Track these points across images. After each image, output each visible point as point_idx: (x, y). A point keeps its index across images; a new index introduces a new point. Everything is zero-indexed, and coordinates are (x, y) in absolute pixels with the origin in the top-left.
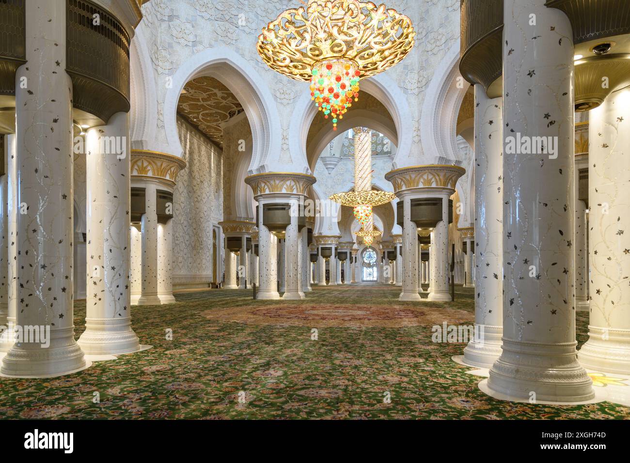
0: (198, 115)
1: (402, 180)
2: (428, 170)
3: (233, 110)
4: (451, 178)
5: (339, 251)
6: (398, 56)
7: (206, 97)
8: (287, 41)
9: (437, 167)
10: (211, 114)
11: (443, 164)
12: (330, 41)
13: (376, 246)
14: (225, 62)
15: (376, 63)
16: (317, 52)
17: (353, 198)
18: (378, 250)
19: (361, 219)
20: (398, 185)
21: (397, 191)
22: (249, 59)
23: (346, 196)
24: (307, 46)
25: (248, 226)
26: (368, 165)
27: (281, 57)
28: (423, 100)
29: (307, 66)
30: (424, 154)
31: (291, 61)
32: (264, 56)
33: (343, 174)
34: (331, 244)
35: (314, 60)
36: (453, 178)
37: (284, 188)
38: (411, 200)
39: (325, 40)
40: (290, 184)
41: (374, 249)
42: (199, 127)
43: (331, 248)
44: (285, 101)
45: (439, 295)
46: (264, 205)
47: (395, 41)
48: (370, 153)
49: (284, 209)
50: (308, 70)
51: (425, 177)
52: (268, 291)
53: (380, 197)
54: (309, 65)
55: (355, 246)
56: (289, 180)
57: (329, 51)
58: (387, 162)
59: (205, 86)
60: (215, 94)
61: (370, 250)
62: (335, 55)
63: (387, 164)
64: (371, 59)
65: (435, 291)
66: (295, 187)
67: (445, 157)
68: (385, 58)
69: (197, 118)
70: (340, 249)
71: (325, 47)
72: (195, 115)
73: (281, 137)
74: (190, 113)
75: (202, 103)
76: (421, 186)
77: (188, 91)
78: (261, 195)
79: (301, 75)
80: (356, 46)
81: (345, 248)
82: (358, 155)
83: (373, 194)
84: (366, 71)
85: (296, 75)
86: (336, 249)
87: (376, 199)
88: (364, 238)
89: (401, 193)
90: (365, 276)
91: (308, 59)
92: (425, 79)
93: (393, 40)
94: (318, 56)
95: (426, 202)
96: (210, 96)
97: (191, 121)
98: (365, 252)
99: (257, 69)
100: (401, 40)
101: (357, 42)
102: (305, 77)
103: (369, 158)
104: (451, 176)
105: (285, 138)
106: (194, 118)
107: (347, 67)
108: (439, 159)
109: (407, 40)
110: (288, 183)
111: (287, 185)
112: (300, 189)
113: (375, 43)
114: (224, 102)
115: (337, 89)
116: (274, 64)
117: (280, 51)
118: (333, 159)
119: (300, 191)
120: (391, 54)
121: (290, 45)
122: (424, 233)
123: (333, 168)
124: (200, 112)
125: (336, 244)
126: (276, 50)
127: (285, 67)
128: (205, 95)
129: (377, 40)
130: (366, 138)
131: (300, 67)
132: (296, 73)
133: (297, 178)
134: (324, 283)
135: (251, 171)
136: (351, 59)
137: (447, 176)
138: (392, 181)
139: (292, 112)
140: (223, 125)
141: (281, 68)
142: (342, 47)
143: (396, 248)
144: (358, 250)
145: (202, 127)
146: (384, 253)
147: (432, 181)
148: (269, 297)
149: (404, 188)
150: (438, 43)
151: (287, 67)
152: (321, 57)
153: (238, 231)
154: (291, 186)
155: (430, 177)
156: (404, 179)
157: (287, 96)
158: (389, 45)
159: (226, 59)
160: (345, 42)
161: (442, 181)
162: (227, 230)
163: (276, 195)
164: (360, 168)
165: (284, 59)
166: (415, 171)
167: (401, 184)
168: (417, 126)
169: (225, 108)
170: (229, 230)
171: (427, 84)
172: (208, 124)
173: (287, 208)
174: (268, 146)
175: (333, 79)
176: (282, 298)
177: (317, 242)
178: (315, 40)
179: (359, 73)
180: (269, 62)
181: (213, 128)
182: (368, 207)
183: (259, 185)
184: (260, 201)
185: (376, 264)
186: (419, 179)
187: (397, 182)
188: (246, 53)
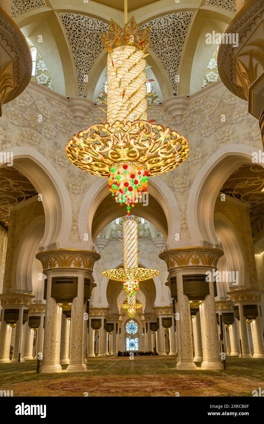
1: (174, 259)
2: (196, 251)
4: (214, 258)
5: (107, 322)
6: (176, 164)
8: (93, 146)
9: (202, 249)
11: (207, 247)
12: (127, 149)
13: (137, 318)
14: (28, 158)
15: (160, 167)
16: (116, 156)
17: (124, 274)
18: (139, 321)
19: (130, 292)
20: (171, 263)
21: (171, 268)
22: (48, 157)
23: (117, 272)
24: (109, 150)
25: (26, 298)
26: (135, 246)
27: (86, 156)
28: (187, 197)
29: (106, 165)
30: (191, 238)
31: (94, 161)
32: (71, 155)
33: (112, 253)
34: (100, 316)
35: (113, 161)
36: (216, 259)
37: (72, 263)
38: (183, 276)
39: (124, 148)
40: (78, 260)
41: (136, 321)
43: (101, 319)
44: (76, 191)
45: (212, 363)
46: (53, 279)
47: (176, 153)
48: (136, 237)
49: (72, 282)
50: (107, 169)
51: (194, 256)
52: (52, 363)
53: (146, 273)
54: (108, 164)
55: (120, 318)
56: (78, 256)
57: (126, 156)
58: (148, 244)
60: (8, 183)
61: (132, 321)
62: (130, 159)
63: (148, 246)
64: (157, 164)
65: (208, 359)
66: (82, 262)
67: (208, 241)
68: (167, 164)
70: (108, 321)
71: (123, 153)
73: (72, 219)
76: (190, 264)
78: (51, 270)
79: (100, 172)
80: (147, 154)
81: (112, 319)
82: (126, 237)
83: (141, 271)
84: (151, 173)
85: (95, 171)
86: (105, 320)
87: (142, 275)
88: (128, 310)
89: (174, 270)
90: (128, 346)
91: (108, 160)
92: (188, 182)
93: (174, 152)
94: (116, 158)
95: (196, 278)
98: (128, 324)
99: (54, 165)
100: (180, 152)
101: (148, 151)
102: (103, 173)
103: (135, 241)
104: (214, 256)
105: (74, 221)
107: (138, 169)
108: (204, 243)
109: (184, 153)
111: (75, 261)
112: (87, 264)
113: (162, 153)
114: (15, 189)
115: (131, 184)
116: (78, 161)
117: (85, 152)
118: (103, 240)
119: (87, 266)
120: (172, 162)
121: (95, 149)
122: (194, 305)
123: (104, 248)
125: (106, 316)
126: (82, 152)
127: (88, 164)
129: (162, 151)
130: (133, 224)
131: (100, 165)
132: (95, 170)
133: (84, 254)
134: (94, 355)
135: (42, 248)
136: (142, 163)
137: (210, 257)
138: (166, 259)
139: (82, 200)
140: (11, 208)
141: (84, 165)
142: (137, 153)
143: (158, 319)
144: (122, 321)
146: (147, 324)
147: (199, 260)
148: (53, 370)
149: (176, 266)
150: (196, 157)
151: (90, 164)
152: (119, 159)
153: (16, 303)
154: (79, 261)
155: (198, 257)
156: (176, 258)
157: (78, 188)
158: (171, 155)
159: (30, 156)
160: (139, 150)
161: (207, 261)
162: (5, 303)
163: (65, 269)
164: (129, 248)
165: (89, 159)
166: (185, 252)
167: (173, 262)
168: (184, 216)
169: (15, 194)
170: (7, 303)
171: (190, 186)
173: (74, 281)
174: (60, 227)
175: (128, 177)
176: (65, 371)
178: (115, 147)
179: (148, 173)
180: (73, 160)
181: (1, 209)
182: (135, 282)
183: (50, 260)
184: (50, 274)
185: (138, 335)
186: (189, 259)
187: (170, 261)
188: (47, 153)
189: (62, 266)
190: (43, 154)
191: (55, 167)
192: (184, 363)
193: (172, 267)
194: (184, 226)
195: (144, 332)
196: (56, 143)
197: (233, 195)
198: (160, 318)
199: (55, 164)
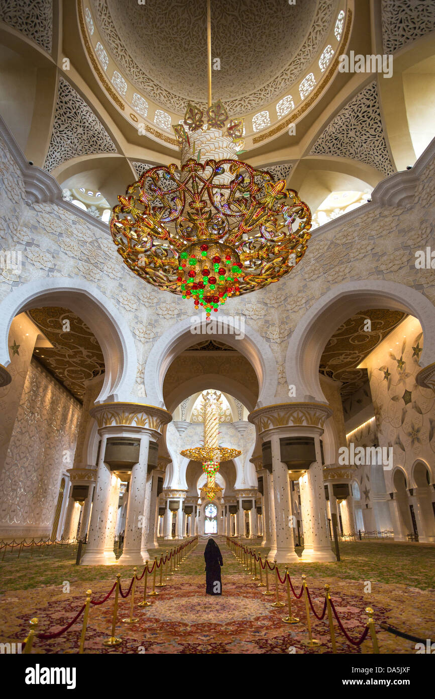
0: (64, 371)
1: (269, 418)
2: (298, 408)
3: (97, 369)
4: (321, 417)
5: (186, 505)
7: (72, 354)
10: (76, 371)
13: (217, 501)
14: (84, 293)
18: (218, 505)
22: (110, 297)
28: (286, 347)
34: (179, 498)
37: (134, 421)
38: (280, 439)
40: (142, 418)
41: (215, 504)
42: (64, 383)
46: (108, 439)
49: (132, 444)
51: (295, 415)
55: (200, 502)
56: (140, 412)
59: (72, 342)
60: (81, 352)
61: (211, 505)
66: (147, 421)
67: (314, 397)
69: (63, 373)
70: (187, 503)
72: (61, 371)
73: (136, 371)
74: (56, 368)
75: (68, 359)
76: (291, 424)
77: (55, 346)
78: (106, 428)
81: (191, 502)
89: (267, 432)
90: (207, 529)
92: (287, 331)
95: (297, 441)
96: (76, 353)
97: (57, 376)
98: (207, 507)
103: (217, 421)
104: (321, 415)
105: (140, 372)
106: (60, 373)
108: (309, 398)
110: (139, 416)
111: (138, 418)
112: (153, 424)
114: (89, 360)
118: (184, 424)
119: (153, 426)
123: (184, 431)
124: (65, 368)
125: (184, 498)
128: (71, 352)
133: (150, 411)
134: (170, 538)
135: (98, 402)
137: (317, 415)
138: (256, 421)
140: (86, 383)
143: (238, 502)
144: (201, 505)
145: (67, 383)
146: (226, 507)
147: (302, 419)
149: (271, 427)
150: (298, 304)
153: (86, 479)
155: (301, 415)
156: (271, 417)
161: (313, 419)
162: (75, 478)
163: (124, 428)
166: (284, 409)
167: (267, 422)
168: (282, 369)
169: (90, 367)
170: (77, 478)
171: (289, 335)
172: (73, 381)
173: (136, 443)
177: (166, 495)
181: (77, 385)
183: (105, 416)
184: (104, 434)
185: (216, 518)
186: (289, 417)
187: (263, 421)
188: (108, 293)
189: (120, 423)
190: (104, 293)
191: (118, 309)
192: (282, 553)
193: (265, 429)
194: (282, 381)
195: (223, 515)
196: (121, 285)
197: (325, 372)
198: (241, 500)
199: (118, 306)
